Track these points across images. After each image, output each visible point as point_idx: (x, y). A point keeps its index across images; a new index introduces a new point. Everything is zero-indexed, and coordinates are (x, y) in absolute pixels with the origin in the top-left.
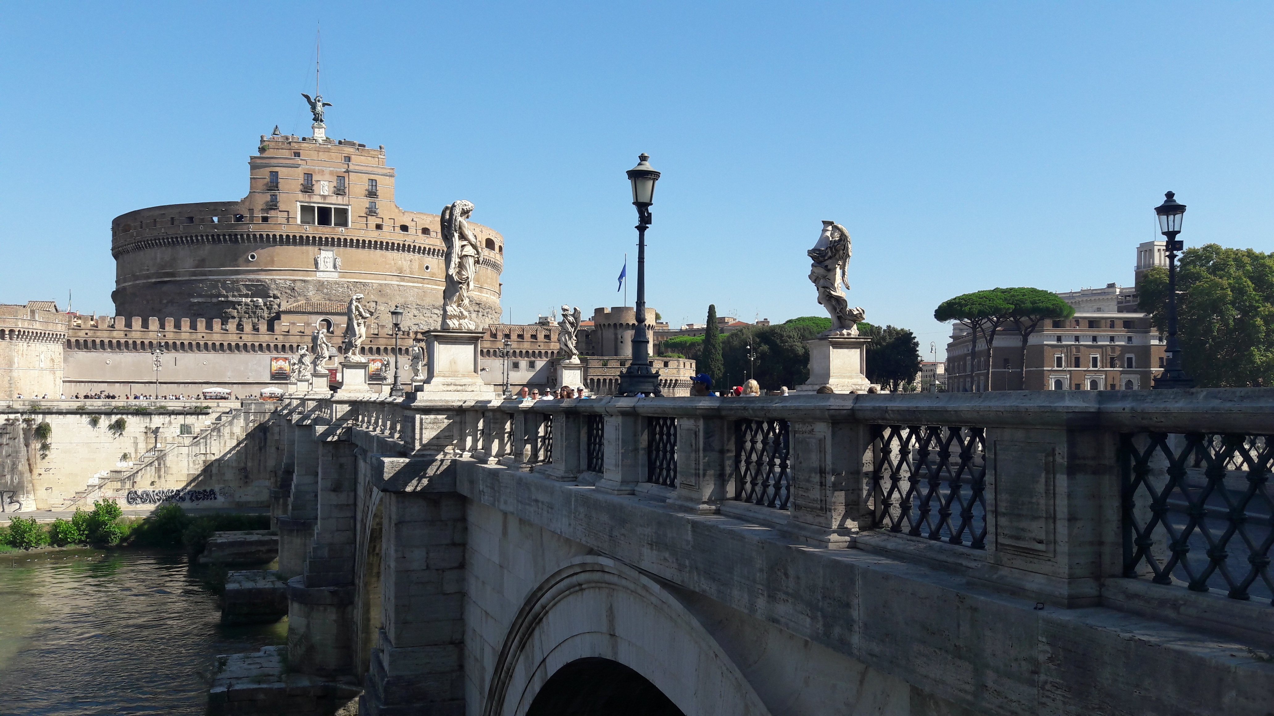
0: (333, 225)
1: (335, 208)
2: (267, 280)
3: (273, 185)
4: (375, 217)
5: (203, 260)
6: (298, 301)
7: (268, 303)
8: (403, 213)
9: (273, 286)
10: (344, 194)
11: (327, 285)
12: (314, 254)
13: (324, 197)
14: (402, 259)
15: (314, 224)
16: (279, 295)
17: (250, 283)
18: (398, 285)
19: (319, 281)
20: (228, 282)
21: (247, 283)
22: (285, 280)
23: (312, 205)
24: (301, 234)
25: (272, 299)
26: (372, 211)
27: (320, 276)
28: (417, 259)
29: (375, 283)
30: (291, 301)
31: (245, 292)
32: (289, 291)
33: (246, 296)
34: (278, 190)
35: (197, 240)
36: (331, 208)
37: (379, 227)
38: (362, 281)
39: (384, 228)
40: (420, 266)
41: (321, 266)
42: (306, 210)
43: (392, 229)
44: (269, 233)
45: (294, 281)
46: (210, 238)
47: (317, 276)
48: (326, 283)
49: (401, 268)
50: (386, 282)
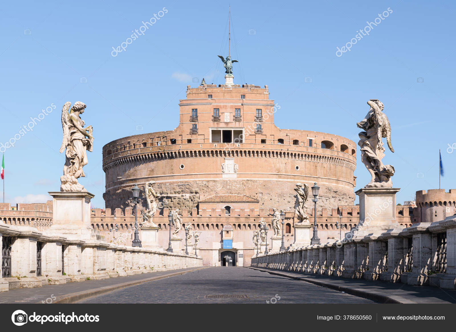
0: (232, 142)
1: (234, 131)
2: (191, 182)
3: (194, 118)
4: (260, 135)
5: (152, 171)
6: (211, 195)
7: (192, 197)
8: (280, 131)
9: (195, 185)
10: (239, 121)
11: (229, 183)
12: (221, 162)
13: (227, 123)
14: (279, 162)
15: (221, 142)
16: (199, 191)
17: (181, 184)
18: (277, 181)
19: (224, 181)
20: (167, 184)
21: (179, 184)
22: (203, 181)
23: (219, 129)
24: (212, 150)
25: (194, 194)
26: (259, 131)
27: (225, 177)
28: (290, 162)
29: (261, 180)
30: (206, 194)
31: (178, 190)
32: (205, 189)
33: (179, 193)
34: (198, 121)
35: (149, 158)
36: (231, 131)
37: (263, 141)
38: (252, 179)
39: (266, 143)
40: (292, 166)
41: (226, 170)
42: (215, 133)
43: (273, 142)
44: (192, 150)
45: (208, 181)
46: (156, 155)
47: (223, 177)
48: (228, 182)
49: (279, 169)
50: (268, 179)
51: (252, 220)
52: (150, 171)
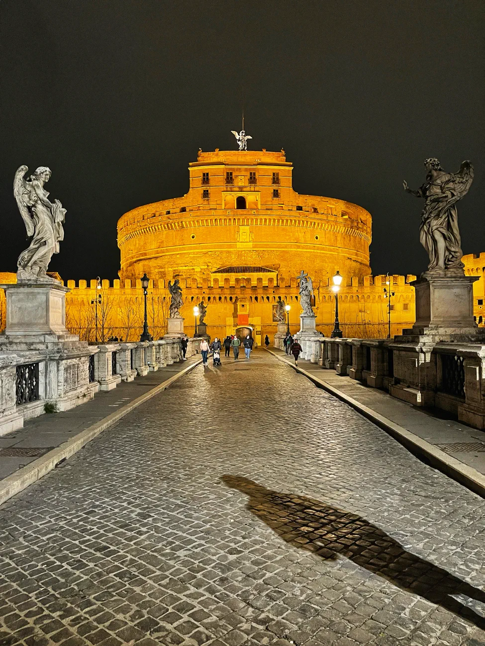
0: (247, 209)
2: (203, 253)
3: (205, 183)
4: (278, 201)
5: (162, 242)
6: (224, 266)
7: (204, 270)
8: (298, 196)
9: (207, 257)
10: (255, 185)
11: (244, 254)
12: (235, 231)
13: (241, 189)
14: (299, 232)
15: (234, 209)
17: (192, 256)
18: (295, 251)
19: (239, 251)
20: (178, 256)
21: (190, 256)
22: (215, 251)
24: (225, 217)
26: (275, 196)
28: (309, 231)
29: (278, 251)
30: (219, 266)
31: (189, 262)
32: (218, 260)
33: (190, 265)
34: (209, 186)
35: (158, 228)
37: (281, 208)
38: (269, 249)
39: (284, 209)
40: (312, 236)
41: (240, 240)
43: (291, 209)
44: (203, 218)
45: (221, 252)
46: (166, 226)
47: (238, 247)
48: (243, 252)
49: (298, 238)
50: (286, 249)
51: (271, 291)
52: (160, 243)
